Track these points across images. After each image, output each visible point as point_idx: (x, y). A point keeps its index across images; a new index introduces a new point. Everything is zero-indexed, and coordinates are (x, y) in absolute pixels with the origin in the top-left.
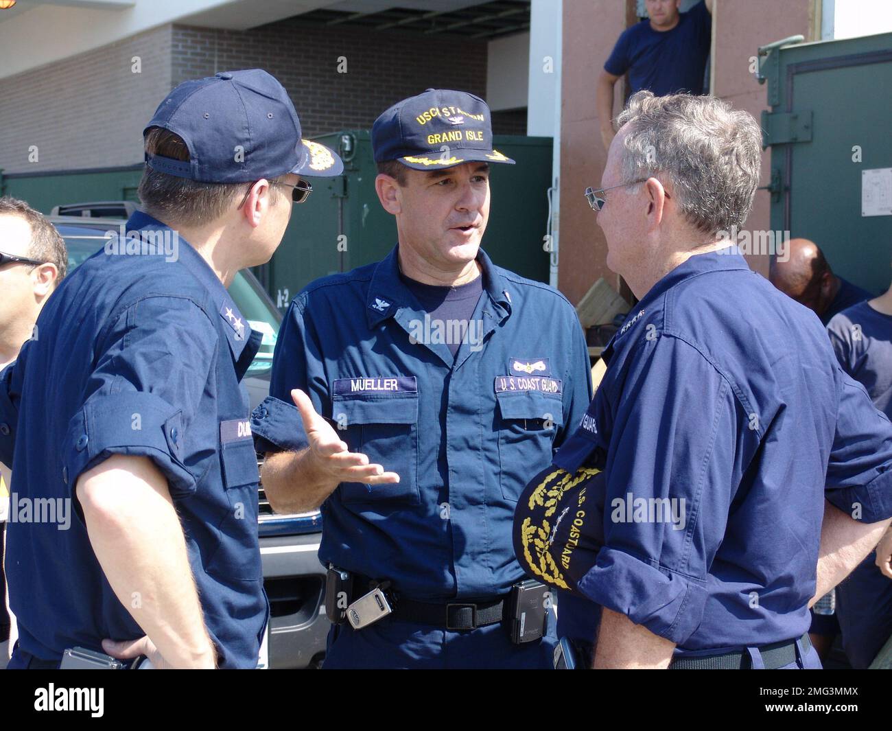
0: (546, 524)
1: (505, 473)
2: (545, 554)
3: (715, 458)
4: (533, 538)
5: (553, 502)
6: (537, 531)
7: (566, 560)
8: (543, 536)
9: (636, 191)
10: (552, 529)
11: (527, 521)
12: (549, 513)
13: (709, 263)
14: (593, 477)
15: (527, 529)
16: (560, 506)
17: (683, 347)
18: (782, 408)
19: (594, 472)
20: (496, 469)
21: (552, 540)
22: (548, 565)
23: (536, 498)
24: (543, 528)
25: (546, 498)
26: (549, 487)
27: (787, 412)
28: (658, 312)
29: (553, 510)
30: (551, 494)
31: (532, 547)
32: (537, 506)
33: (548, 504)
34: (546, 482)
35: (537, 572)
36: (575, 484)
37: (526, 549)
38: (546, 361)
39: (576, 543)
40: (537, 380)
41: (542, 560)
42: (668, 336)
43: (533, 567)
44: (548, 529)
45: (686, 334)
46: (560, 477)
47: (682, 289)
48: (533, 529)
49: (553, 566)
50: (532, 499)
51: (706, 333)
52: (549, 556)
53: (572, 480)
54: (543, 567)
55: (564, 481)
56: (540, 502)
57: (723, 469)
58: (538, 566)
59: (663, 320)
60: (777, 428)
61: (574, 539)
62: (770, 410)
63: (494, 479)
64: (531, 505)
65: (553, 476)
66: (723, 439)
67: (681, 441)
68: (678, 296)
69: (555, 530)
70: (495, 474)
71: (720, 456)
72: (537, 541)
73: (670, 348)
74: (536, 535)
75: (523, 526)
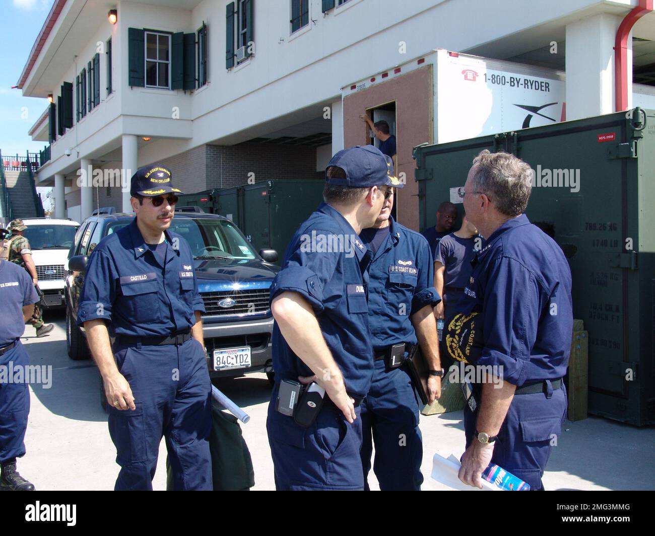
0: (456, 336)
1: (389, 303)
2: (457, 349)
3: (531, 307)
4: (451, 343)
5: (459, 327)
6: (453, 340)
7: (467, 352)
8: (456, 342)
9: (477, 196)
10: (460, 338)
11: (448, 336)
12: (457, 332)
13: (515, 223)
14: (475, 316)
15: (448, 339)
16: (462, 329)
17: (513, 262)
18: (558, 283)
19: (476, 314)
20: (386, 302)
21: (461, 343)
22: (459, 354)
23: (451, 326)
24: (455, 338)
25: (456, 326)
26: (456, 321)
27: (560, 285)
28: (500, 246)
29: (459, 331)
30: (457, 324)
31: (451, 346)
32: (452, 329)
33: (457, 328)
34: (455, 319)
35: (454, 357)
36: (468, 319)
37: (448, 347)
38: (412, 261)
39: (471, 344)
40: (407, 268)
41: (456, 352)
42: (506, 257)
43: (452, 354)
44: (457, 339)
45: (514, 256)
46: (461, 317)
47: (508, 236)
48: (451, 339)
49: (461, 354)
50: (449, 326)
51: (522, 255)
52: (459, 350)
53: (466, 317)
54: (456, 354)
55: (463, 318)
56: (453, 328)
57: (534, 311)
58: (454, 354)
59: (503, 250)
60: (555, 291)
61: (471, 343)
62: (553, 285)
63: (385, 305)
64: (450, 329)
65: (458, 316)
66: (533, 299)
67: (516, 302)
68: (508, 240)
69: (462, 339)
70: (385, 303)
71: (533, 306)
72: (453, 344)
73: (507, 262)
74: (452, 341)
75: (447, 338)
